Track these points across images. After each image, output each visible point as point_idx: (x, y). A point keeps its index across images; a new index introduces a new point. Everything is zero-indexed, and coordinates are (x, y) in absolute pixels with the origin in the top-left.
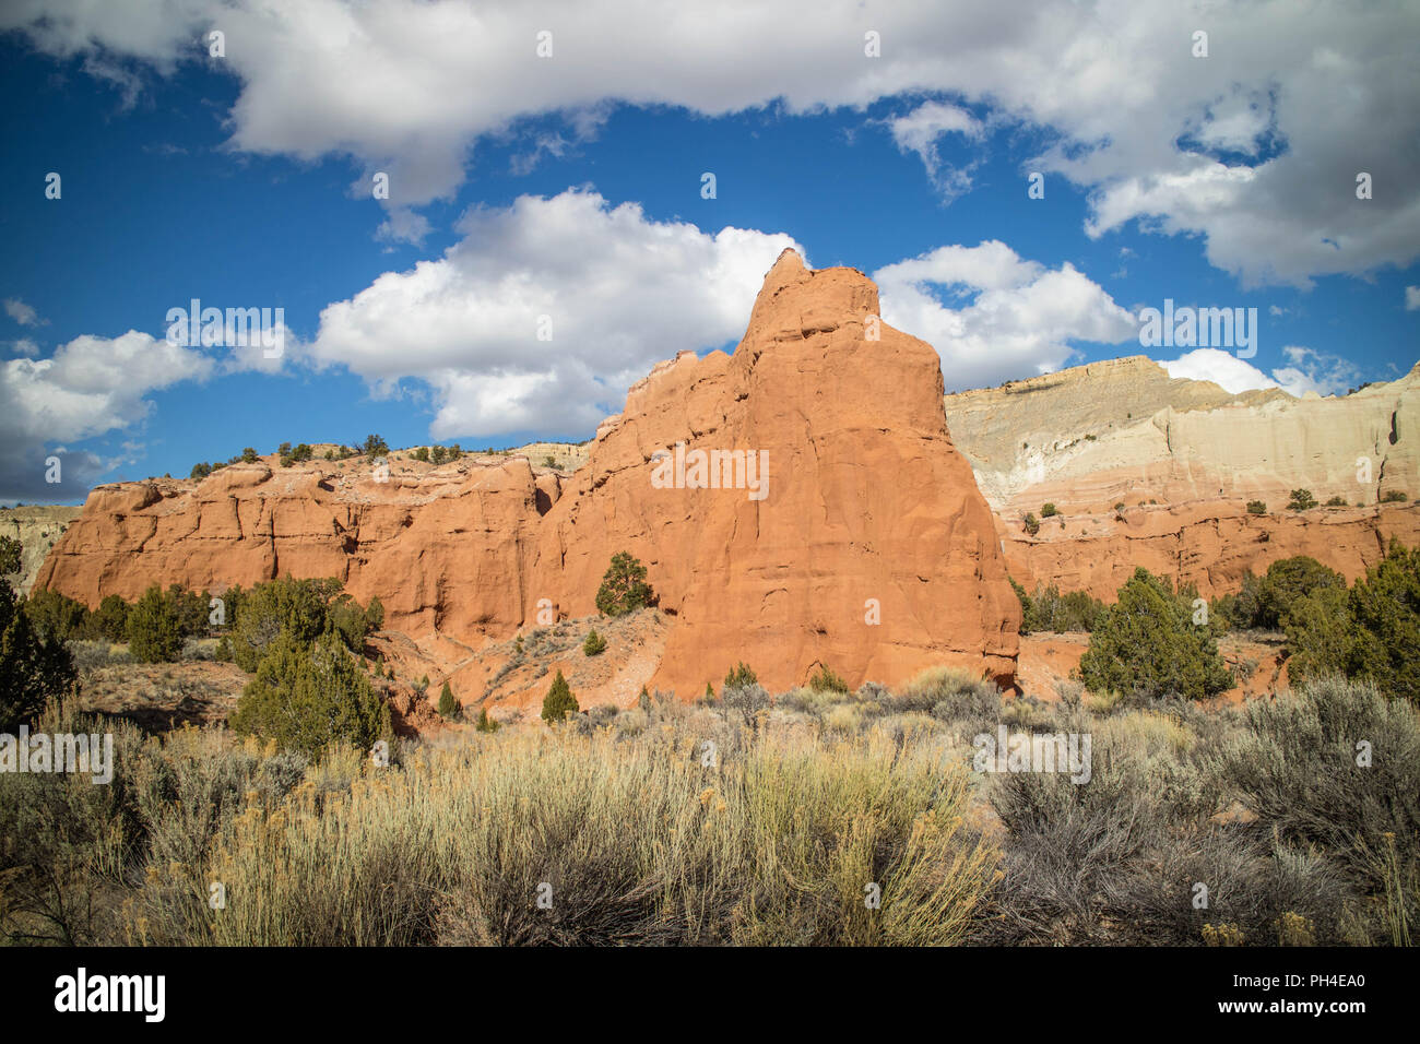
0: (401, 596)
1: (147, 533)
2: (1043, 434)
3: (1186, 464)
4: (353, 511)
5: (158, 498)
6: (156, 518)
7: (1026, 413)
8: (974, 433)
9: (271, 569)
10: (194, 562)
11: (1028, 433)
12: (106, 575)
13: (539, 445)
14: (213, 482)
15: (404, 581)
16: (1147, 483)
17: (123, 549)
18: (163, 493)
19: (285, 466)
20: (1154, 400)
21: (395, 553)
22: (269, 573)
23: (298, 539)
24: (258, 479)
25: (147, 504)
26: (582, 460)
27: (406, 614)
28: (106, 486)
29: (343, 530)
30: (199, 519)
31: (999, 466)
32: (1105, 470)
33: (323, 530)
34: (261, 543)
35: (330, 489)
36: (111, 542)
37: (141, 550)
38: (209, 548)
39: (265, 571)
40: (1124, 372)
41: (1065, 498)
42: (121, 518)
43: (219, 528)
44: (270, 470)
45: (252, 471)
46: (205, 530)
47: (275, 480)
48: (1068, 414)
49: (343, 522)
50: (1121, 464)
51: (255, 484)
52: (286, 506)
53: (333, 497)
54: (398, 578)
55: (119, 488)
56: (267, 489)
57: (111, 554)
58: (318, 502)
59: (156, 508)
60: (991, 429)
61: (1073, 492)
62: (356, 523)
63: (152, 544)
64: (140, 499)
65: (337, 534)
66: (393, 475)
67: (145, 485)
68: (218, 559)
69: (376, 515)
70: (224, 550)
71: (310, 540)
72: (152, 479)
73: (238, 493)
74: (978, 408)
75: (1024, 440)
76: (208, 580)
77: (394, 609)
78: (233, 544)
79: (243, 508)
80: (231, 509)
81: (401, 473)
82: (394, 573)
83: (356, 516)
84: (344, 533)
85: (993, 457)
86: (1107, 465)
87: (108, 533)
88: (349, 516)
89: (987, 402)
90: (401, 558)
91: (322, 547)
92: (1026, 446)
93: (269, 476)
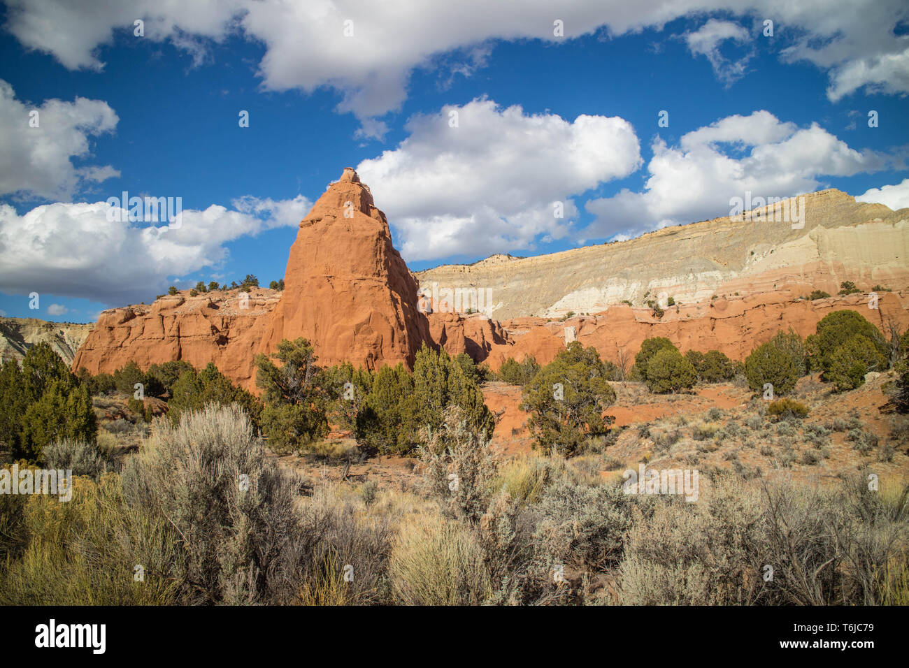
0: (241, 369)
1: (125, 336)
2: (765, 245)
3: (830, 263)
4: (225, 321)
5: (133, 316)
6: (130, 328)
7: (754, 231)
8: (720, 245)
9: (177, 355)
10: (139, 353)
11: (754, 245)
12: (102, 361)
13: (445, 267)
14: (155, 307)
15: (243, 360)
16: (802, 277)
17: (113, 345)
18: (136, 313)
19: (193, 296)
20: (840, 218)
21: (239, 344)
22: (176, 357)
23: (192, 338)
24: (176, 304)
25: (127, 320)
26: (472, 274)
27: (245, 379)
28: (108, 311)
29: (218, 331)
30: (143, 328)
31: (734, 268)
32: (775, 270)
33: (205, 333)
34: (172, 341)
35: (217, 308)
36: (106, 342)
37: (121, 346)
38: (147, 344)
39: (173, 356)
40: (821, 200)
41: (747, 289)
42: (111, 329)
43: (153, 333)
44: (183, 299)
45: (173, 300)
46: (146, 335)
47: (186, 304)
48: (782, 231)
49: (219, 327)
50: (785, 265)
51: (174, 307)
52: (187, 319)
53: (217, 312)
54: (240, 359)
55: (114, 312)
56: (179, 310)
57: (105, 349)
58: (206, 316)
59: (132, 322)
60: (731, 243)
61: (751, 285)
62: (227, 327)
63: (127, 343)
64: (122, 318)
65: (213, 334)
66: (251, 299)
67: (125, 310)
68: (151, 351)
69: (238, 322)
70: (155, 346)
71: (198, 338)
72: (130, 306)
73: (163, 313)
74: (724, 230)
75: (752, 249)
76: (147, 362)
77: (238, 376)
78: (159, 341)
79: (166, 321)
80: (159, 322)
81: (256, 297)
82: (238, 356)
83: (227, 323)
84: (218, 333)
85: (730, 262)
86: (776, 266)
87: (104, 338)
88: (223, 323)
89: (729, 225)
90: (241, 347)
91: (205, 342)
92: (752, 253)
93: (183, 301)
